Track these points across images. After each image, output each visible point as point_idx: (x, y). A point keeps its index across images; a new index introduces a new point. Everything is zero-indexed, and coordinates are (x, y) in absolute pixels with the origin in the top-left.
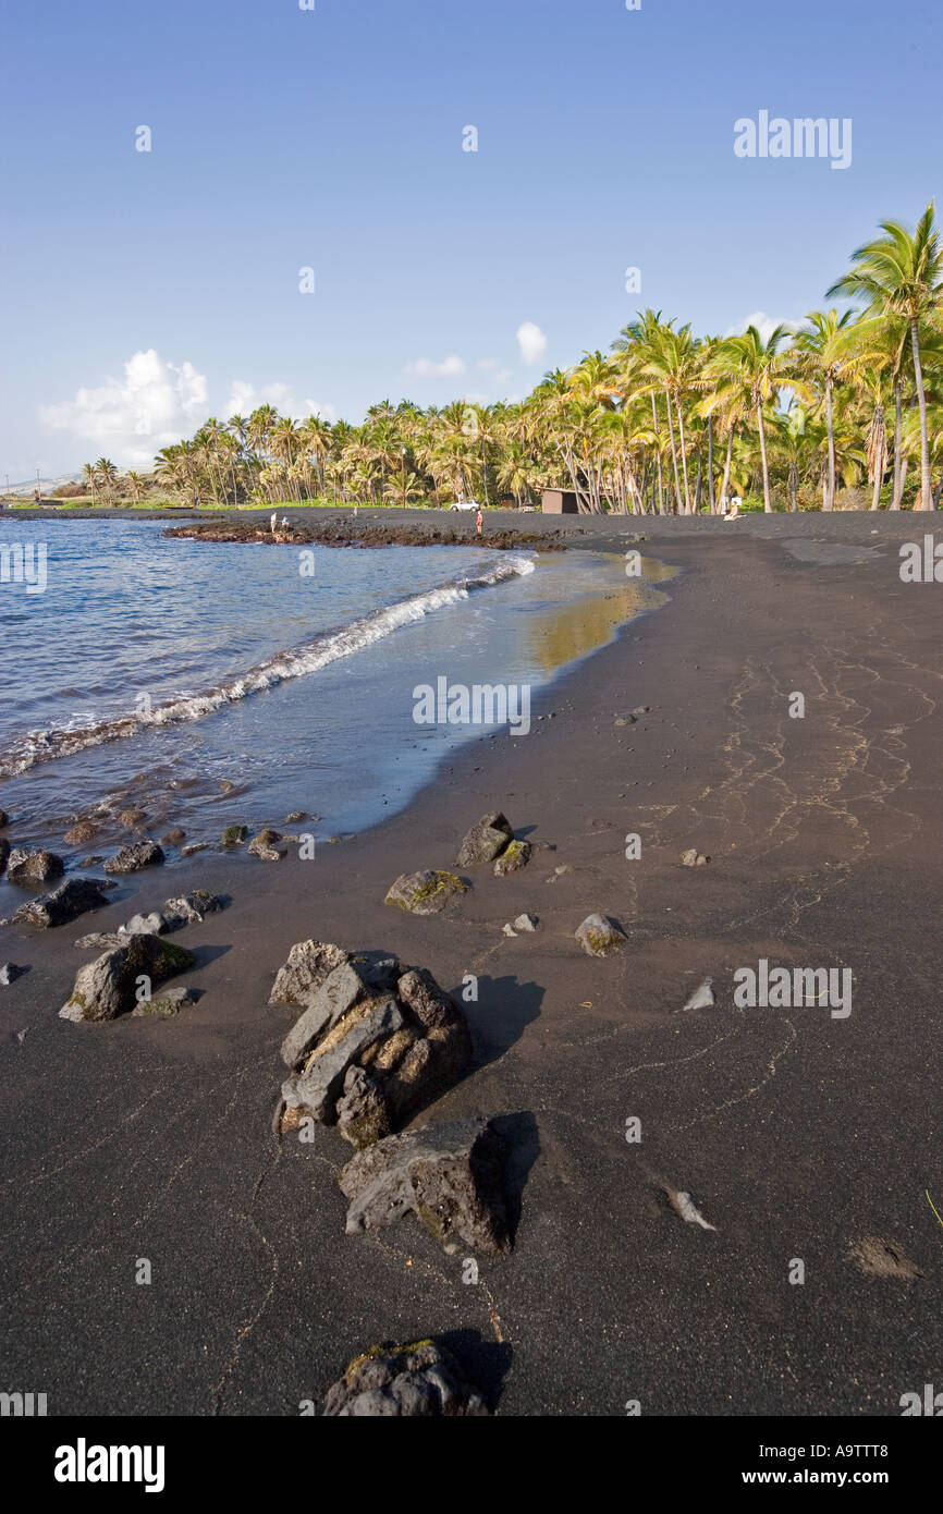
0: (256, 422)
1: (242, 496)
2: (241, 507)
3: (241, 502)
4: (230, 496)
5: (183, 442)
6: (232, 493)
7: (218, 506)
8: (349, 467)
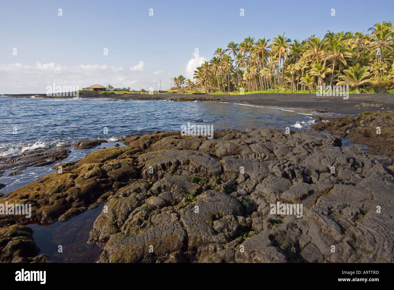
0: (243, 46)
1: (232, 88)
2: (231, 94)
3: (231, 91)
4: (226, 89)
6: (227, 86)
7: (220, 93)
8: (305, 66)
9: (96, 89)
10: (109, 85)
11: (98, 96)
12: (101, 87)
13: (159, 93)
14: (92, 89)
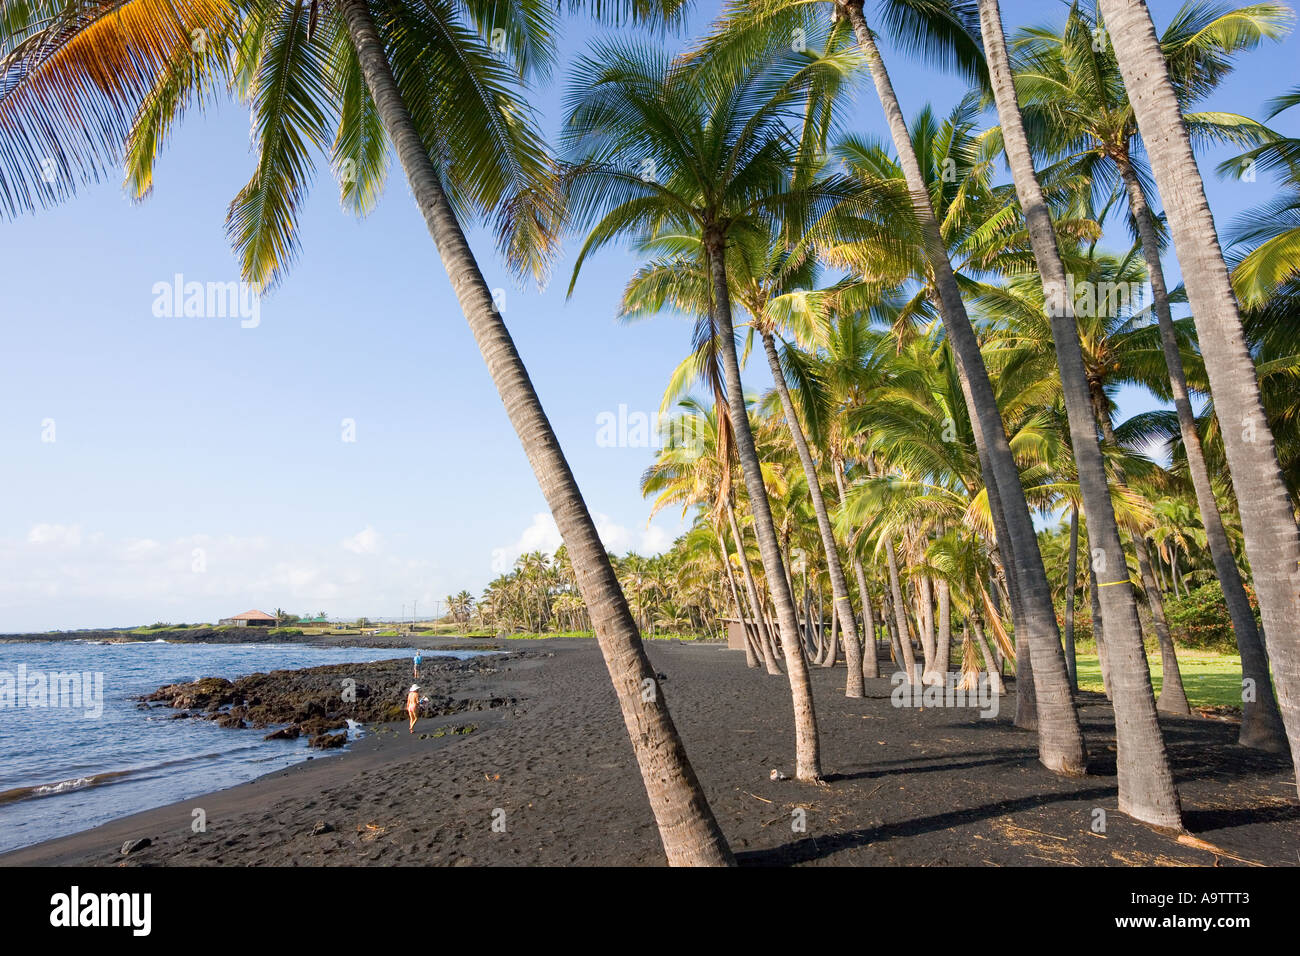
5: (502, 576)
9: (251, 622)
10: (279, 611)
11: (265, 639)
12: (266, 618)
13: (408, 633)
14: (245, 622)
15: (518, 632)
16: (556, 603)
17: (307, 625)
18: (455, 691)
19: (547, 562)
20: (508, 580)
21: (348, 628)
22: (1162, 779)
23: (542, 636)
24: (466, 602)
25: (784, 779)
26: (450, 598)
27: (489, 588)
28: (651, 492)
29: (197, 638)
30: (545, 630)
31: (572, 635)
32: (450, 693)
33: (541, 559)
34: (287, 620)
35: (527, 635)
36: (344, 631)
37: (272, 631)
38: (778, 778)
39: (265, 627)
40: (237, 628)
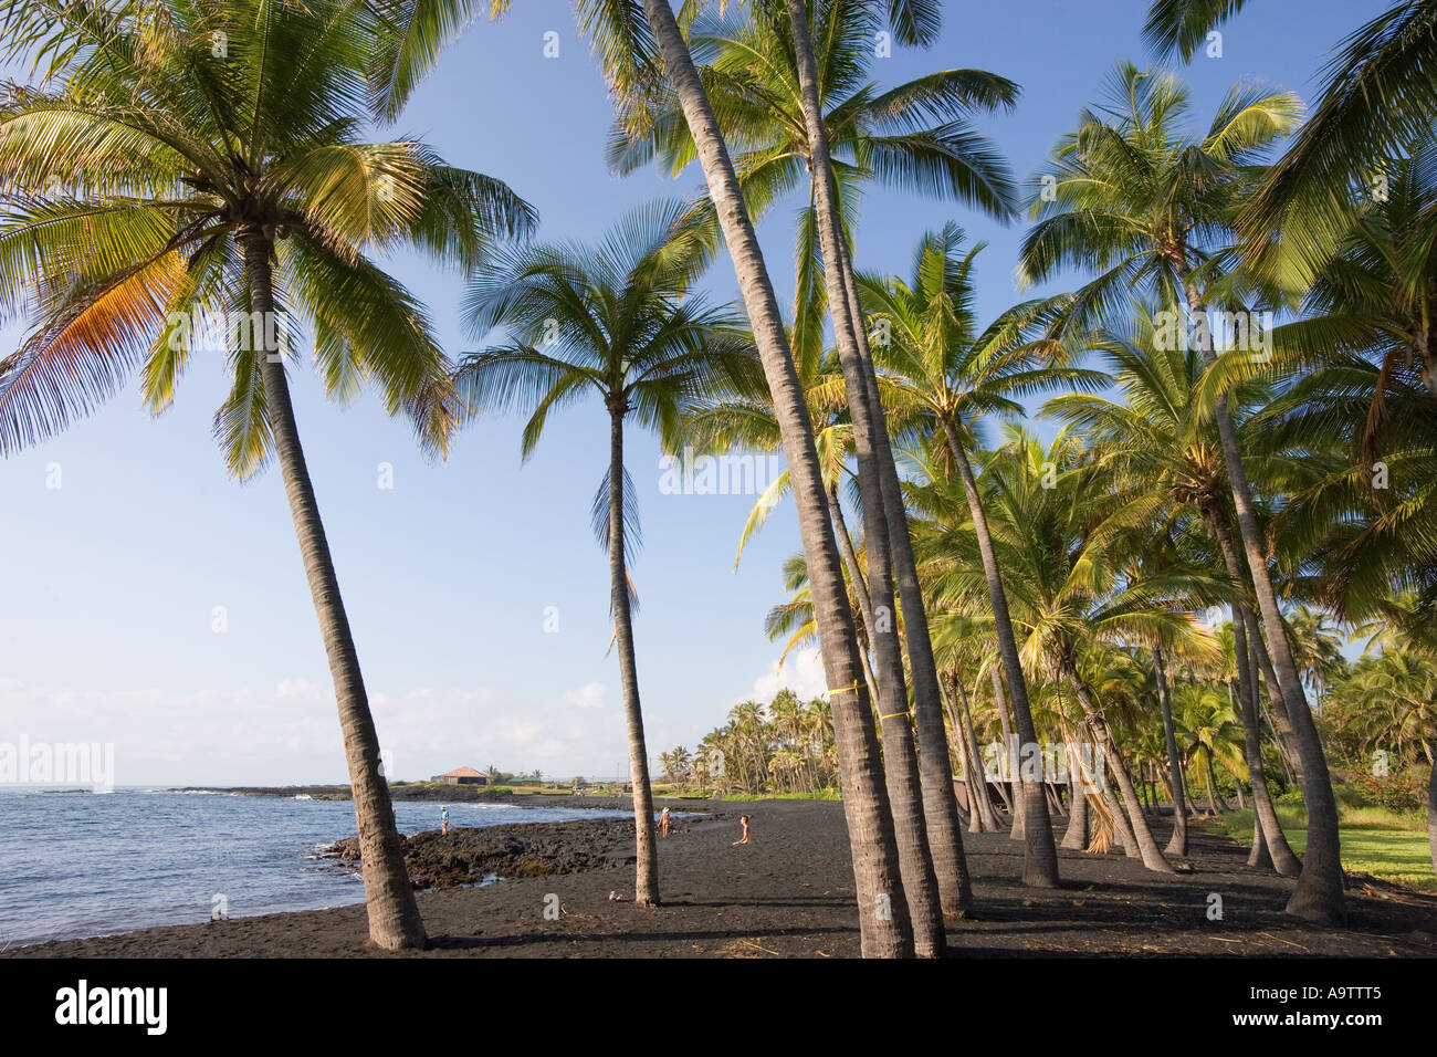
5: (716, 730)
10: (491, 768)
14: (456, 779)
15: (735, 793)
16: (774, 760)
17: (518, 784)
18: (610, 850)
19: (763, 714)
20: (723, 734)
21: (560, 787)
22: (919, 907)
23: (760, 797)
24: (683, 760)
25: (620, 901)
26: (665, 755)
27: (702, 743)
28: (779, 634)
29: (409, 795)
30: (763, 791)
31: (792, 796)
32: (604, 852)
33: (755, 710)
34: (500, 779)
35: (744, 796)
36: (556, 791)
37: (482, 790)
38: (614, 899)
39: (475, 785)
40: (447, 786)
